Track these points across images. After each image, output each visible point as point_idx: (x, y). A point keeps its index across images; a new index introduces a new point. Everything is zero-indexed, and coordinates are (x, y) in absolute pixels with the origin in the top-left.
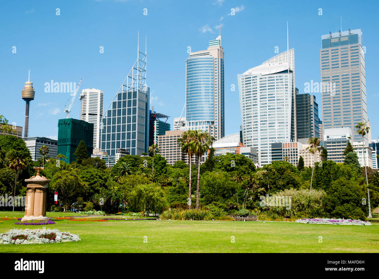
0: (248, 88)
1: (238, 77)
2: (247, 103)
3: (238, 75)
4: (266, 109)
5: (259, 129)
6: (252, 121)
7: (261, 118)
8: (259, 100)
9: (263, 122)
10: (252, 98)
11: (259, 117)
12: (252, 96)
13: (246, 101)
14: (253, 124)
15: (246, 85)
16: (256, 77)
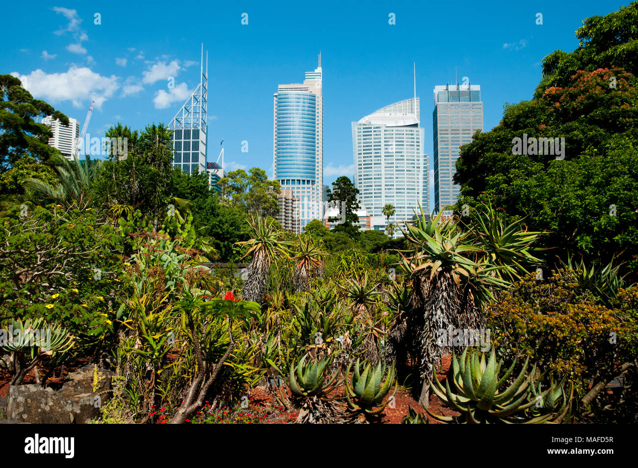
0: (367, 141)
1: (352, 126)
2: (364, 161)
3: (353, 123)
4: (393, 171)
5: (383, 195)
6: (373, 184)
7: (386, 182)
8: (383, 158)
9: (389, 187)
10: (373, 155)
11: (383, 180)
12: (373, 151)
13: (364, 157)
14: (373, 187)
15: (365, 137)
16: (379, 128)
